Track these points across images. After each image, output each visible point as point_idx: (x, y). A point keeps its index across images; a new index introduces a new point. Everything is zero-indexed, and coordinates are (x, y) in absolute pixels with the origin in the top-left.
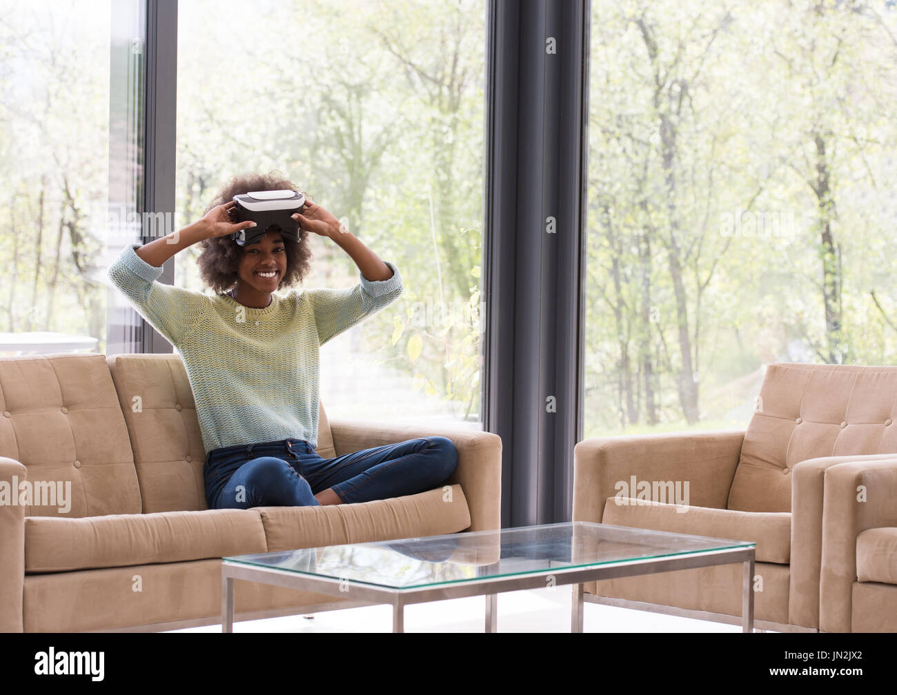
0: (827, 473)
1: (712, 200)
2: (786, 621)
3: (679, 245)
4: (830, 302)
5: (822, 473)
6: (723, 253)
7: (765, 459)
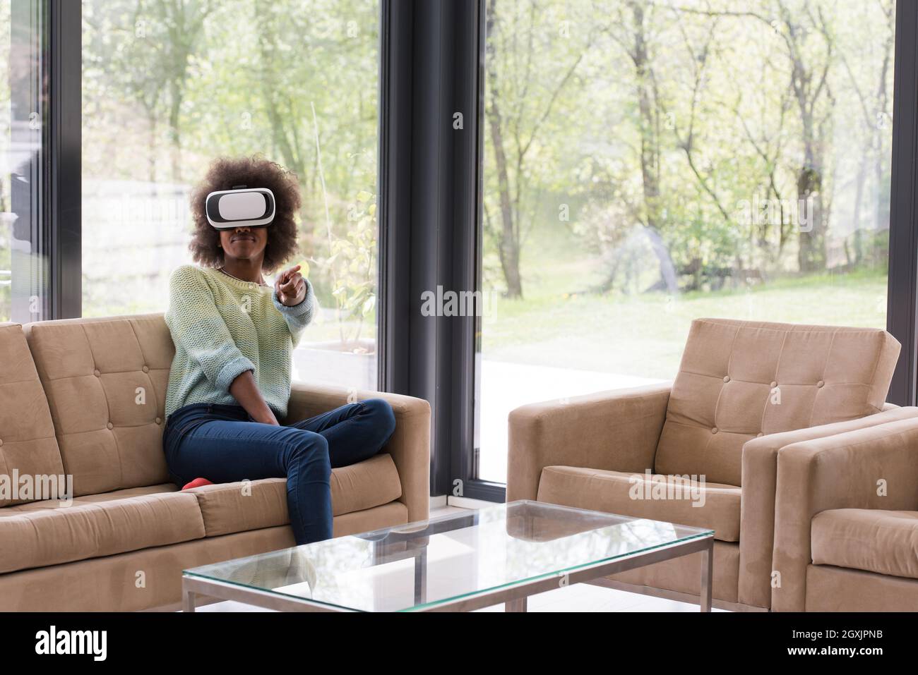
0: (781, 454)
1: (532, 67)
2: (735, 599)
3: (501, 113)
4: (648, 167)
5: (775, 454)
6: (543, 120)
7: (693, 418)
